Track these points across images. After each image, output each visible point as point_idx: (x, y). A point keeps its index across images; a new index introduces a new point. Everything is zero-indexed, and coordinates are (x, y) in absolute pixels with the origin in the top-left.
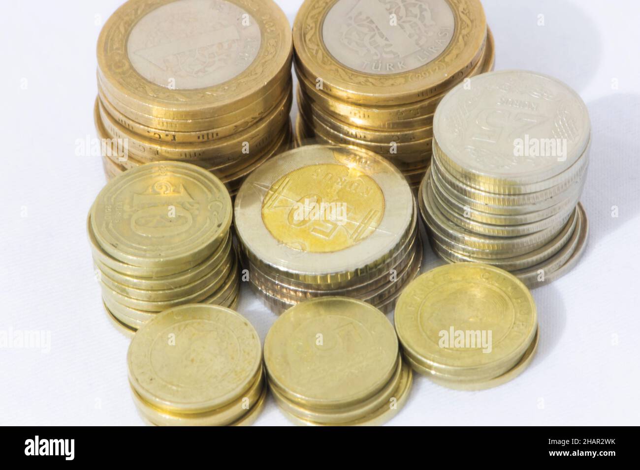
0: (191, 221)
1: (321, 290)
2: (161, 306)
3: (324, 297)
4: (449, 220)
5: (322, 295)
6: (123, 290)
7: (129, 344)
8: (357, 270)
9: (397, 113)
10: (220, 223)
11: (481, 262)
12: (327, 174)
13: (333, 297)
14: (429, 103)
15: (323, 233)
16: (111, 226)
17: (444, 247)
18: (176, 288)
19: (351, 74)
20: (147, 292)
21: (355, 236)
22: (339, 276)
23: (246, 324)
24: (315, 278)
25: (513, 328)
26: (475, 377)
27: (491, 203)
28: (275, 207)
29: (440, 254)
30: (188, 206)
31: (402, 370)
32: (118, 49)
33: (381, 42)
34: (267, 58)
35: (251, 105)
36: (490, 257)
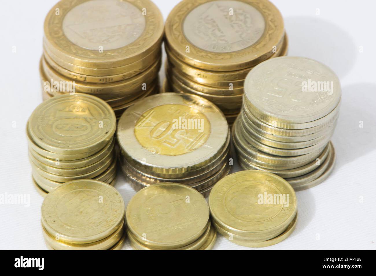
0: (89, 129)
1: (165, 178)
2: (66, 179)
3: (167, 183)
4: (249, 143)
5: (166, 181)
6: (44, 168)
7: (43, 200)
8: (188, 167)
9: (224, 76)
10: (108, 131)
11: (266, 171)
12: (177, 110)
13: (173, 183)
14: (244, 72)
15: (170, 143)
16: (40, 127)
17: (245, 160)
18: (76, 168)
19: (197, 51)
20: (59, 170)
21: (189, 148)
22: (177, 170)
23: (117, 194)
24: (162, 169)
25: (281, 211)
26: (255, 239)
27: (275, 134)
28: (143, 126)
29: (242, 165)
30: (89, 120)
31: (210, 231)
32: (57, 24)
33: (218, 33)
34: (147, 36)
35: (134, 63)
36: (272, 168)
